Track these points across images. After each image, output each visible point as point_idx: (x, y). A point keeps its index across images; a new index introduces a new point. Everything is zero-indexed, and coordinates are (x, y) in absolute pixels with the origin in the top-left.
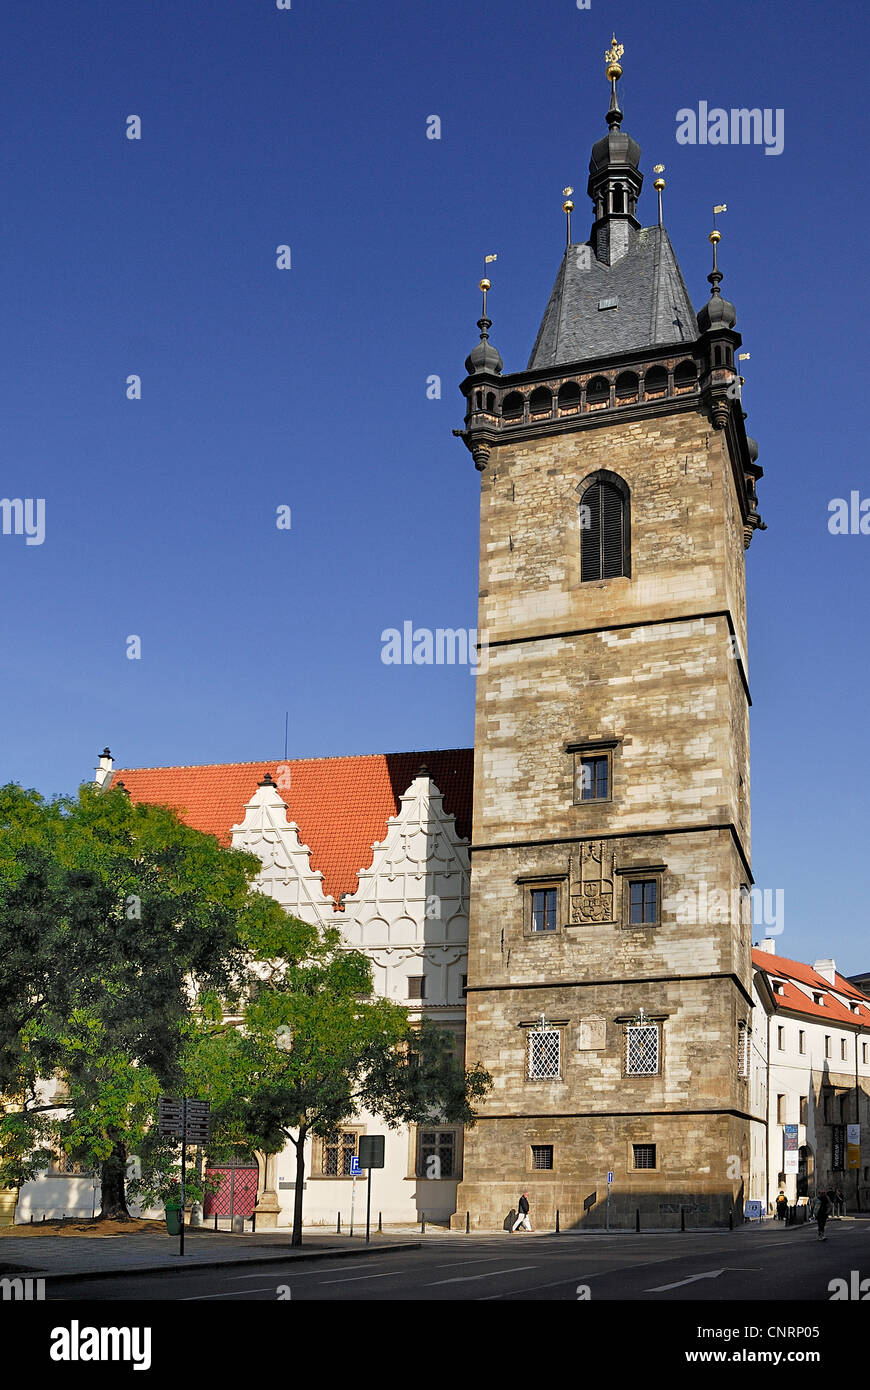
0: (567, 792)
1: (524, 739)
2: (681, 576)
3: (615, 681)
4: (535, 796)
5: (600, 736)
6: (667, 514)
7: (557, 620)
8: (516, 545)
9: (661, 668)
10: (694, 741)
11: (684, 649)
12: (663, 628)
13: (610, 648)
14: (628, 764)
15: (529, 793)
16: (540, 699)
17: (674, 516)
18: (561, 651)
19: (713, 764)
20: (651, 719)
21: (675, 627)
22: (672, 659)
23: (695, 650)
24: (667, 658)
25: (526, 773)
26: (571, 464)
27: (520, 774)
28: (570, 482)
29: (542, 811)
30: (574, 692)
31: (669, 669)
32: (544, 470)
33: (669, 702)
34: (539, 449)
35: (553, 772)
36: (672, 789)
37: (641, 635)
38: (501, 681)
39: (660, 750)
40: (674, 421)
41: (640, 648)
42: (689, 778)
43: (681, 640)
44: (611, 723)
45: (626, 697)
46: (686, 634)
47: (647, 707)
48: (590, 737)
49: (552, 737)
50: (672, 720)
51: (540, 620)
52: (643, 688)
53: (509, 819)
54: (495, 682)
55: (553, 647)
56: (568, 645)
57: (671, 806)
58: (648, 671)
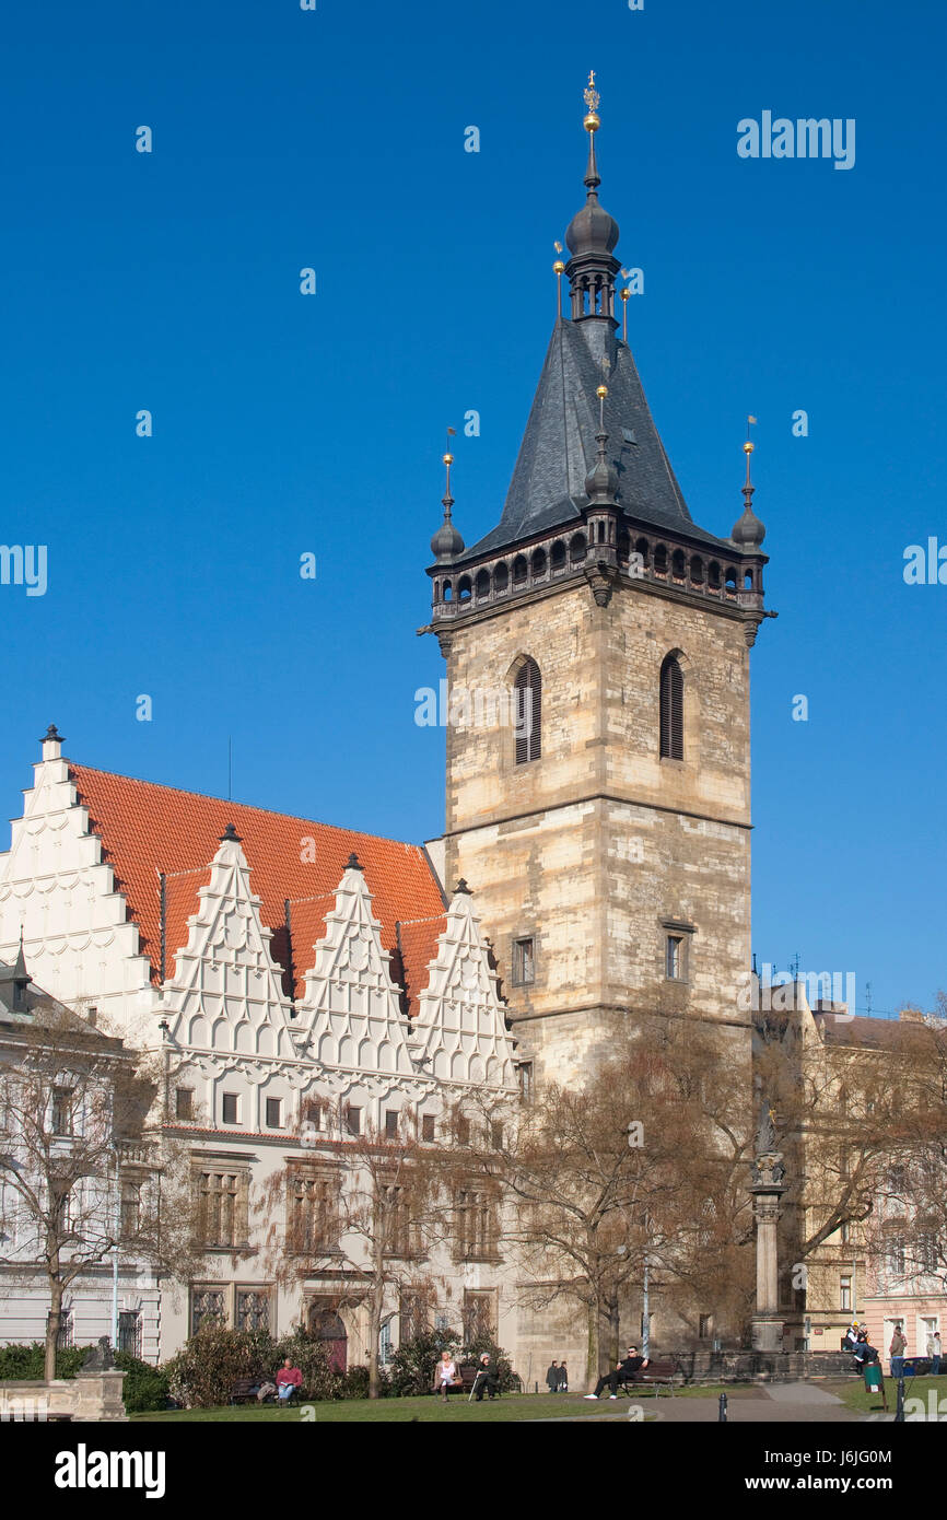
0: (660, 966)
1: (633, 904)
2: (725, 782)
3: (690, 868)
4: (641, 964)
5: (678, 918)
6: (719, 715)
7: (652, 791)
8: (626, 701)
9: (714, 865)
10: (733, 942)
11: (728, 852)
12: (716, 827)
13: (686, 833)
14: (696, 951)
15: (637, 960)
16: (642, 867)
17: (722, 721)
18: (655, 823)
19: (742, 967)
20: (709, 912)
21: (724, 829)
22: (721, 859)
23: (734, 855)
24: (718, 857)
25: (635, 939)
26: (661, 633)
27: (630, 939)
28: (659, 649)
29: (645, 982)
30: (663, 868)
31: (718, 868)
32: (645, 628)
33: (719, 900)
34: (641, 604)
35: (652, 944)
36: (721, 983)
37: (704, 828)
38: (618, 839)
39: (714, 942)
40: (723, 623)
41: (703, 841)
42: (730, 975)
43: (727, 843)
44: (686, 910)
45: (694, 886)
46: (728, 839)
47: (706, 899)
48: (675, 917)
49: (650, 909)
50: (721, 917)
51: (642, 786)
52: (705, 880)
53: (624, 983)
54: (613, 838)
55: (649, 819)
56: (661, 820)
57: (721, 999)
58: (706, 865)
